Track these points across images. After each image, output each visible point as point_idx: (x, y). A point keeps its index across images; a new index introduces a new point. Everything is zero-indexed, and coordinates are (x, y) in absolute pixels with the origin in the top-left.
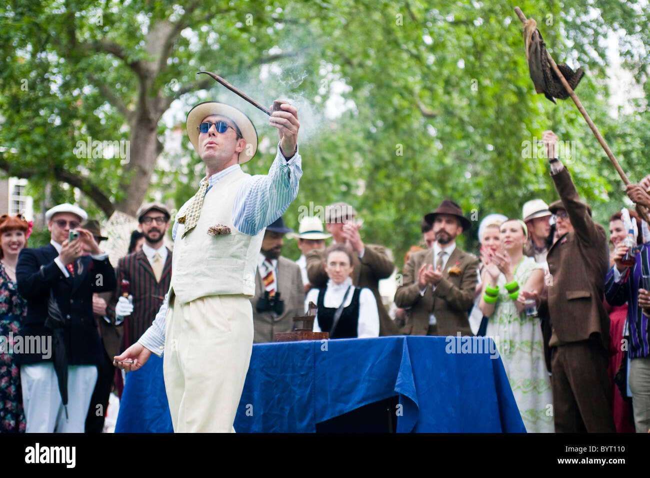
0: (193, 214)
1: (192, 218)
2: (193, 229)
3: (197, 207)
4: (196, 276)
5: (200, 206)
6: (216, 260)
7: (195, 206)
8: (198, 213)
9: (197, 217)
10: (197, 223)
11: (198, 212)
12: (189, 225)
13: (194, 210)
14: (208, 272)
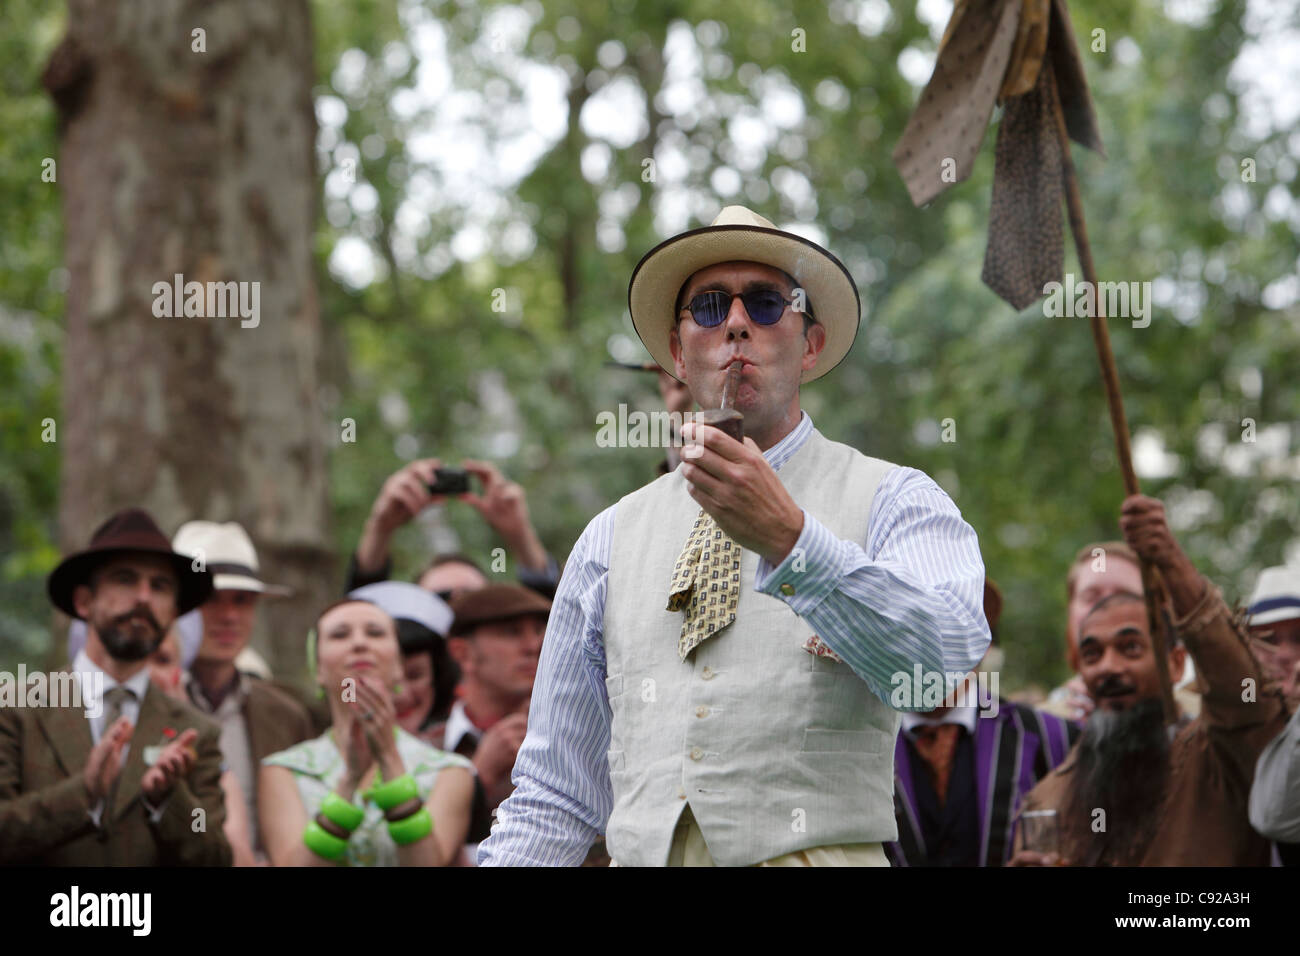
0: (719, 582)
1: (718, 595)
2: (725, 629)
3: (726, 561)
4: (767, 781)
5: (735, 555)
6: (831, 734)
7: (721, 555)
8: (735, 580)
9: (733, 594)
10: (734, 611)
11: (731, 575)
12: (711, 617)
13: (720, 569)
14: (809, 772)
